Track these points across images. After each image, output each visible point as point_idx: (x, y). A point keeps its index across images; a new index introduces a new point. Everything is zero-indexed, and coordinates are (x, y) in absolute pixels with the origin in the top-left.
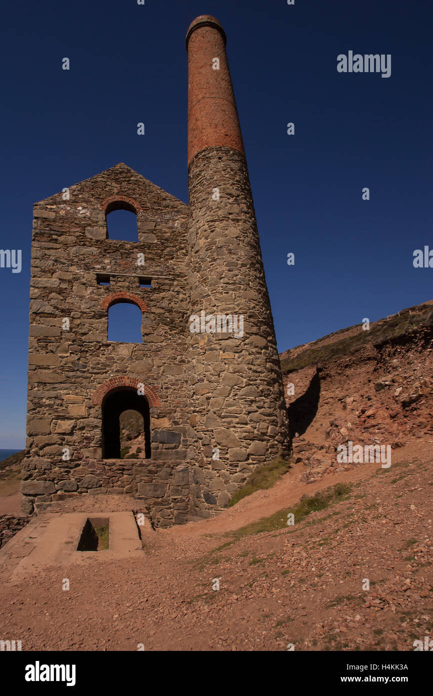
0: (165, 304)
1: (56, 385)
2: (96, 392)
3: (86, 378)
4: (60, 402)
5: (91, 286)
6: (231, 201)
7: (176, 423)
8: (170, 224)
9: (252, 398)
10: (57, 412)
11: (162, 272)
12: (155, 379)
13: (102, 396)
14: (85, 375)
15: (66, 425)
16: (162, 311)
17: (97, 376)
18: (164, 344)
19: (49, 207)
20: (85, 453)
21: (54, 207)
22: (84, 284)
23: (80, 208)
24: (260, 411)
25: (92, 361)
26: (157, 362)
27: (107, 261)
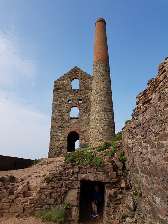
0: (85, 107)
1: (57, 132)
2: (66, 133)
3: (64, 129)
4: (58, 136)
5: (66, 103)
6: (102, 76)
7: (86, 142)
8: (88, 83)
9: (103, 133)
10: (57, 139)
11: (85, 97)
12: (81, 129)
13: (68, 134)
14: (64, 128)
15: (58, 143)
16: (84, 109)
17: (67, 129)
18: (84, 118)
19: (57, 82)
20: (63, 150)
21: (59, 82)
22: (65, 103)
23: (65, 81)
24: (105, 137)
25: (66, 124)
26: (82, 124)
27: (71, 96)
